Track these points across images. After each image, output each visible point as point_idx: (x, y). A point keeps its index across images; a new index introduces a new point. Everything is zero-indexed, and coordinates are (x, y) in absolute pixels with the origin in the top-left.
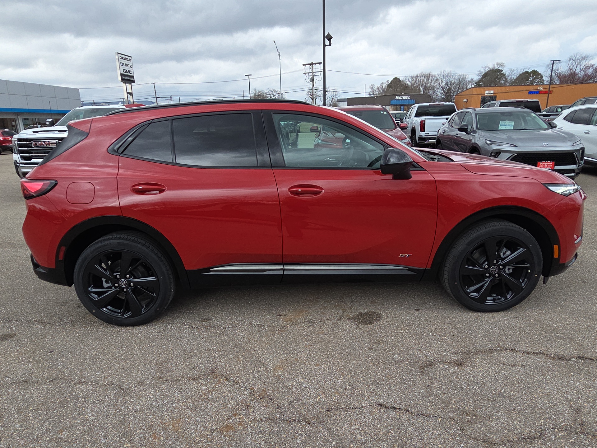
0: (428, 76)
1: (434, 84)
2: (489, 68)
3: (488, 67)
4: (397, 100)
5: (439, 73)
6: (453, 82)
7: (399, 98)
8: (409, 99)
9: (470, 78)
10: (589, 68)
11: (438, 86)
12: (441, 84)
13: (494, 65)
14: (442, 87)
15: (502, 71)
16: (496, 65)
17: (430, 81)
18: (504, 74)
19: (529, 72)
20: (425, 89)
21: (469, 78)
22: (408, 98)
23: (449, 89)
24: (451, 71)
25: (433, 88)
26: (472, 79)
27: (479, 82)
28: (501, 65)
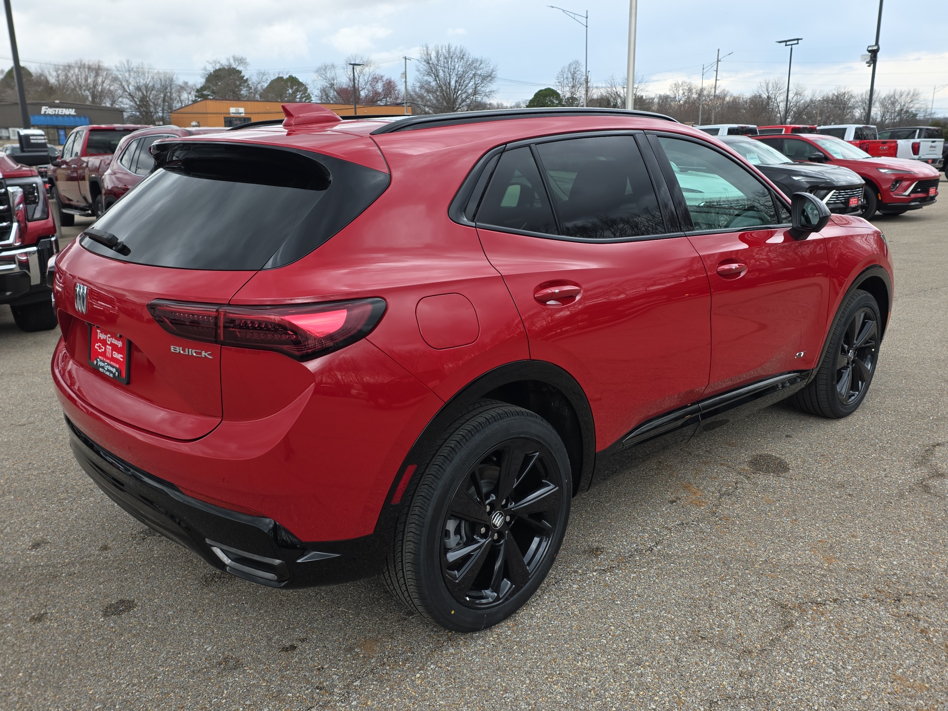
0: (97, 70)
1: (110, 85)
2: (221, 65)
3: (219, 63)
4: (45, 115)
5: (118, 65)
6: (151, 85)
7: (50, 111)
8: (73, 116)
9: (182, 81)
10: (377, 82)
11: (120, 92)
12: (126, 87)
13: (228, 60)
14: (130, 94)
15: (241, 72)
16: (232, 61)
17: (100, 80)
18: (245, 78)
19: (285, 78)
20: (94, 96)
21: (180, 80)
22: (72, 112)
23: (144, 99)
24: (142, 63)
25: (111, 94)
26: (186, 83)
27: (203, 88)
28: (241, 61)
